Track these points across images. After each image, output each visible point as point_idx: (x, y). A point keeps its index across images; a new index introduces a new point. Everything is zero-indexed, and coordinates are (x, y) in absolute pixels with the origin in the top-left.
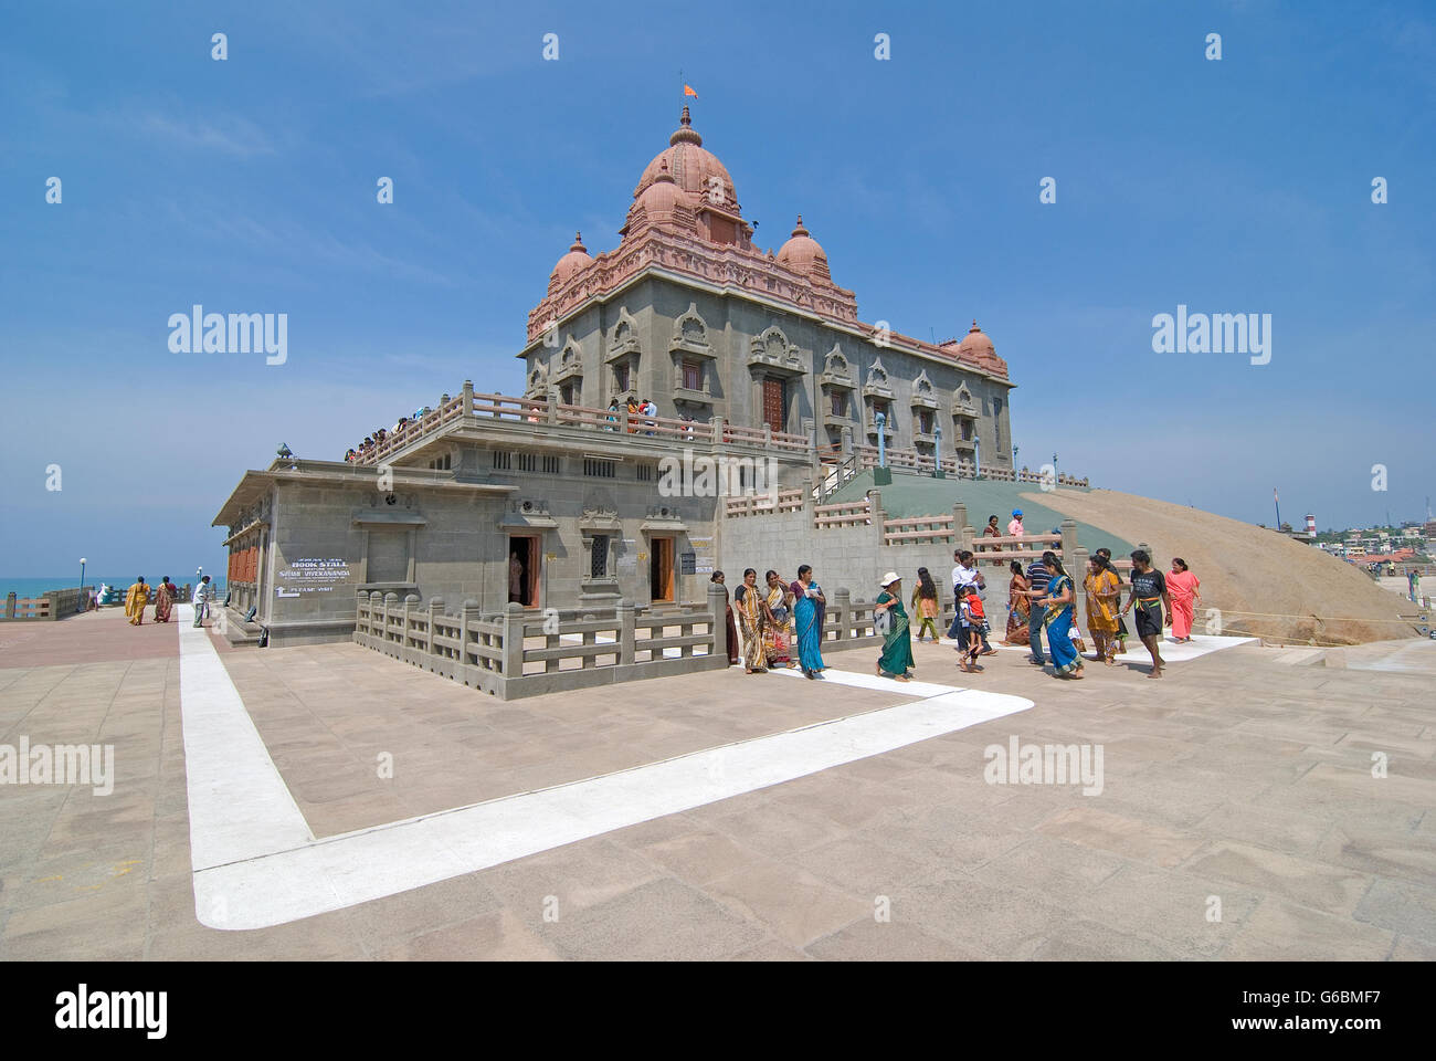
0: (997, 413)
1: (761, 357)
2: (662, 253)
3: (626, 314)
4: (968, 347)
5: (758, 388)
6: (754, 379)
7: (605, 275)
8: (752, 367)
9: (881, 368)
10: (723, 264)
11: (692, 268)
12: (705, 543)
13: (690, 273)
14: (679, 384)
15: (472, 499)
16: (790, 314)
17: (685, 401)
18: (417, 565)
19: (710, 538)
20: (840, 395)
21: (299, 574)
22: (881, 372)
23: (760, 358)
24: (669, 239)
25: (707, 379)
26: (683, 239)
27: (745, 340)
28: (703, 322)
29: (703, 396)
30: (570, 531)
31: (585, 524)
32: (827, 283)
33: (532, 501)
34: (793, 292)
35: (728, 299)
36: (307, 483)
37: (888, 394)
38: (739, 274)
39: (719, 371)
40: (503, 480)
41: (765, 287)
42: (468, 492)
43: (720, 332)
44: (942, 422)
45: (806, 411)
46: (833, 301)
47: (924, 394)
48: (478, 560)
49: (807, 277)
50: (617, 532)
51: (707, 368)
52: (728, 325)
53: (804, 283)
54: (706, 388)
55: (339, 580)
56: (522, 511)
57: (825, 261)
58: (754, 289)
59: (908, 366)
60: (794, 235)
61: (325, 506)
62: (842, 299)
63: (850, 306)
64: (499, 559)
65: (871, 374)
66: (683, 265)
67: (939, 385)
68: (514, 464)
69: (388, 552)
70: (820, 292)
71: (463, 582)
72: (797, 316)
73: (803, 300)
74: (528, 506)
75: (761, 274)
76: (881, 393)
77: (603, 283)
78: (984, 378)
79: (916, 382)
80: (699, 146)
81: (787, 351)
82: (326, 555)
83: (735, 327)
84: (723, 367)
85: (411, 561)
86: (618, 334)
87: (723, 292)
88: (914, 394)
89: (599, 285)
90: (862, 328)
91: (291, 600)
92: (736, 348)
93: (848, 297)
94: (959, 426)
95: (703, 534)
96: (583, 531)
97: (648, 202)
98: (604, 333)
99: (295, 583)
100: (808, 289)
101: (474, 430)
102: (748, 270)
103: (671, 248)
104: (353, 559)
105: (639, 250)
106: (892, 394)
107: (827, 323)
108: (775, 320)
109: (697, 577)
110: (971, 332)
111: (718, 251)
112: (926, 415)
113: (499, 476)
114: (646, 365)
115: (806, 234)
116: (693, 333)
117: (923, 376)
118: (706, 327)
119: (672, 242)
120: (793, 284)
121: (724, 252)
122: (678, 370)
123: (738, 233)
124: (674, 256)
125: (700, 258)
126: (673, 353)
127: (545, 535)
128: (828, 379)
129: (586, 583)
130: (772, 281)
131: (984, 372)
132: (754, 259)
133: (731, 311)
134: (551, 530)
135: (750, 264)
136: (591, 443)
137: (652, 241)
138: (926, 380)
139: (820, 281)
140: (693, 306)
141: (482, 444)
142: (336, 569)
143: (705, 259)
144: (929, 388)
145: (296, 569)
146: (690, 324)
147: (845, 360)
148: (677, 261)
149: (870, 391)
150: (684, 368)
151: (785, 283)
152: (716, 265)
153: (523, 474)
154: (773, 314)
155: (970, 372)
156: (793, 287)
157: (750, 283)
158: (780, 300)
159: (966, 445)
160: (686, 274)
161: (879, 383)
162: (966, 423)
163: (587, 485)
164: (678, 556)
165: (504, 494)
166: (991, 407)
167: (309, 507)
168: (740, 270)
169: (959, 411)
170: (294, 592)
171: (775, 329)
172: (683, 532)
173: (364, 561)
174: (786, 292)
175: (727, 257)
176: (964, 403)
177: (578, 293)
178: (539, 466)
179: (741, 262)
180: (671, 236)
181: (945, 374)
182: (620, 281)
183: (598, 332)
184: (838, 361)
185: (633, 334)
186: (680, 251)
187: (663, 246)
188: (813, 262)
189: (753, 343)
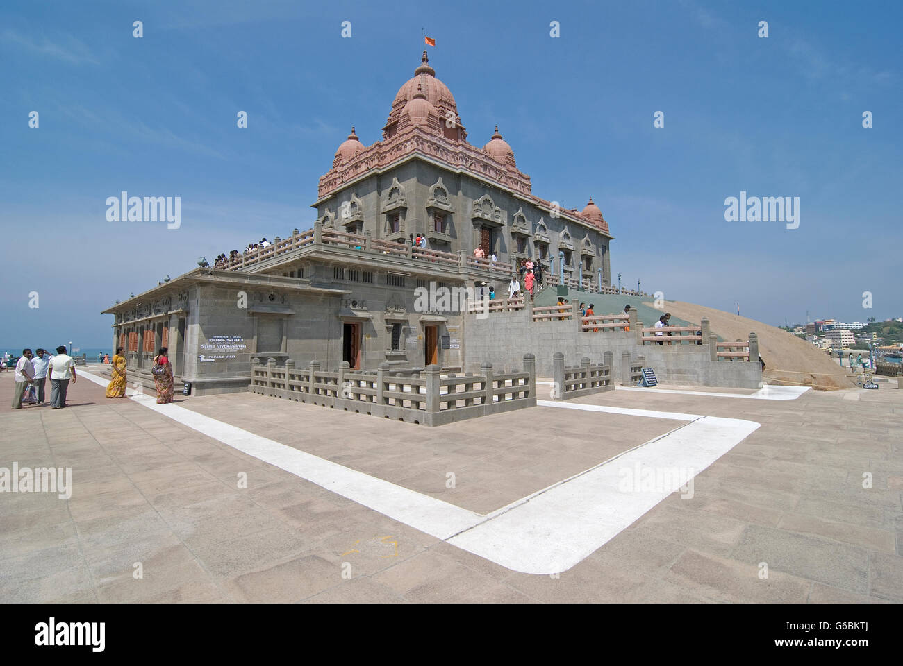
0: (603, 254)
1: (480, 214)
2: (422, 144)
3: (397, 182)
4: (588, 213)
5: (478, 233)
6: (475, 227)
7: (380, 156)
8: (474, 220)
9: (543, 224)
10: (457, 154)
11: (439, 155)
12: (455, 329)
13: (438, 158)
14: (432, 228)
15: (321, 298)
16: (496, 188)
17: (436, 239)
18: (288, 341)
19: (458, 327)
20: (522, 239)
21: (214, 346)
22: (543, 227)
23: (478, 214)
24: (426, 136)
25: (448, 226)
26: (435, 136)
27: (470, 203)
28: (446, 190)
29: (446, 237)
30: (379, 320)
31: (388, 316)
32: (515, 170)
33: (357, 301)
34: (497, 174)
35: (461, 175)
36: (219, 285)
37: (547, 240)
38: (467, 161)
39: (454, 221)
40: (340, 286)
41: (481, 170)
42: (318, 294)
43: (455, 196)
44: (575, 258)
45: (504, 249)
46: (518, 181)
47: (566, 241)
48: (325, 339)
49: (504, 165)
50: (406, 322)
51: (448, 219)
52: (460, 192)
53: (503, 168)
54: (447, 232)
55: (239, 351)
56: (351, 307)
57: (512, 155)
58: (475, 170)
59: (557, 223)
60: (493, 138)
61: (231, 301)
62: (523, 180)
63: (527, 185)
64: (337, 338)
65: (538, 227)
66: (434, 153)
67: (573, 236)
68: (346, 277)
69: (270, 332)
70: (510, 175)
71: (315, 353)
72: (499, 189)
73: (502, 180)
74: (354, 304)
75: (479, 161)
76: (544, 240)
77: (379, 161)
78: (597, 232)
79: (562, 234)
80: (434, 76)
81: (494, 210)
82: (231, 334)
83: (465, 194)
84: (456, 219)
85: (284, 338)
86: (391, 194)
87: (458, 172)
88: (561, 241)
89: (376, 162)
90: (534, 199)
91: (209, 364)
92: (465, 207)
93: (526, 179)
94: (584, 261)
95: (454, 324)
96: (387, 320)
97: (411, 111)
98: (380, 194)
99: (211, 353)
100: (505, 173)
101: (321, 253)
102: (472, 158)
103: (427, 141)
104: (248, 336)
105: (406, 141)
106: (550, 241)
107: (516, 195)
108: (487, 191)
109: (450, 350)
110: (589, 204)
111: (455, 145)
112: (567, 254)
113: (337, 283)
114: (411, 216)
115: (500, 138)
116: (441, 197)
117: (566, 230)
118: (447, 193)
119: (428, 138)
120: (497, 169)
121: (458, 146)
122: (431, 220)
123: (460, 135)
124: (429, 147)
125: (444, 149)
126: (428, 209)
127: (364, 323)
128: (516, 229)
129: (389, 354)
130: (485, 166)
131: (597, 229)
132: (476, 152)
133: (462, 184)
134: (368, 319)
135: (473, 155)
136: (391, 264)
137: (417, 136)
138: (568, 232)
139: (511, 168)
140: (440, 179)
141: (327, 262)
142: (237, 343)
143: (447, 150)
144: (569, 238)
145: (212, 343)
146: (439, 191)
147: (525, 218)
148: (431, 150)
149: (538, 238)
150: (435, 218)
151: (493, 168)
152: (453, 154)
153: (352, 283)
154: (486, 187)
155: (591, 229)
156: (497, 171)
157: (473, 167)
158: (490, 178)
159: (588, 273)
160: (435, 158)
161: (542, 233)
162: (588, 259)
163: (388, 291)
164: (440, 337)
165: (340, 295)
166: (600, 250)
167: (220, 301)
168: (467, 158)
169: (585, 252)
170: (211, 358)
171: (487, 196)
172: (443, 322)
173: (255, 338)
174: (493, 174)
175: (460, 149)
176: (587, 248)
177: (360, 166)
178: (361, 278)
179: (468, 153)
180: (427, 134)
181: (577, 229)
182: (391, 161)
183: (375, 193)
184: (521, 218)
185: (402, 195)
186: (433, 144)
187: (423, 140)
188: (506, 156)
189: (474, 205)
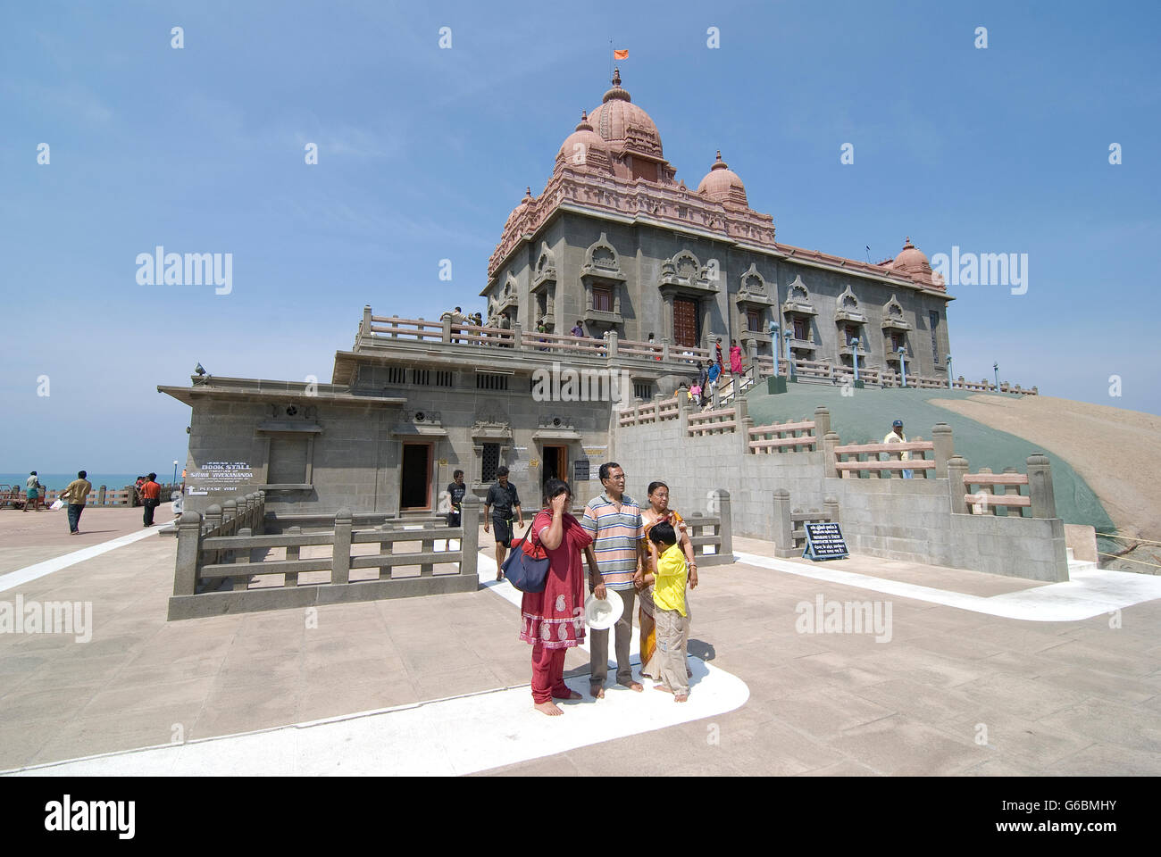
0: (934, 325)
1: (670, 279)
2: (574, 190)
3: (546, 248)
4: (902, 264)
5: (668, 308)
6: (665, 300)
7: (533, 216)
8: (663, 288)
9: (802, 285)
10: (635, 197)
11: (604, 202)
12: (598, 450)
13: (602, 206)
14: (589, 306)
15: (367, 410)
16: (701, 238)
17: (595, 321)
18: (314, 470)
19: (605, 447)
20: (757, 313)
21: (207, 475)
22: (802, 289)
23: (669, 279)
24: (581, 178)
25: (617, 301)
26: (596, 177)
27: (656, 265)
28: (613, 250)
29: (615, 317)
30: (462, 441)
31: (475, 432)
32: (742, 208)
33: (424, 412)
34: (705, 218)
35: (638, 227)
36: (216, 397)
37: (809, 310)
38: (649, 205)
39: (630, 293)
40: (398, 393)
41: (677, 215)
42: (364, 404)
43: (632, 258)
44: (871, 333)
45: (718, 328)
46: (748, 225)
47: (849, 308)
48: (372, 466)
49: (720, 204)
50: (509, 441)
51: (617, 290)
52: (639, 251)
53: (717, 209)
54: (617, 310)
55: (243, 481)
56: (415, 421)
57: (741, 189)
58: (665, 217)
59: (832, 283)
60: (713, 169)
61: (233, 416)
62: (758, 223)
63: (767, 229)
64: (392, 465)
65: (790, 291)
66: (595, 200)
67: (867, 300)
68: (409, 379)
69: (289, 458)
70: (735, 217)
71: (356, 485)
72: (709, 240)
73: (716, 225)
74: (420, 416)
75: (672, 204)
76: (801, 309)
77: (532, 224)
78: (917, 291)
79: (840, 298)
80: (628, 102)
81: (699, 272)
82: (232, 459)
83: (646, 253)
84: (635, 291)
85: (309, 467)
86: (541, 265)
87: (632, 222)
88: (839, 309)
89: (529, 225)
90: (780, 249)
91: (199, 498)
92: (647, 273)
93: (766, 220)
94: (889, 339)
95: (597, 443)
96: (474, 438)
97: (567, 149)
98: (533, 267)
99: (204, 483)
100: (721, 215)
101: (369, 348)
102: (660, 200)
103: (583, 186)
104: (255, 463)
105: (556, 191)
106: (814, 310)
107: (741, 245)
108: (687, 245)
109: (590, 483)
110: (904, 249)
111: (630, 186)
112: (852, 329)
113: (392, 389)
114: (560, 291)
115: (724, 167)
116: (604, 261)
117: (849, 292)
118: (616, 254)
119: (584, 181)
120: (705, 211)
121: (635, 186)
122: (588, 294)
123: (660, 173)
124: (586, 193)
125: (611, 193)
126: (584, 278)
127: (437, 443)
128: (743, 297)
129: (476, 487)
130: (683, 209)
131: (917, 286)
132: (666, 190)
133: (641, 237)
134: (443, 438)
135: (661, 195)
136: (484, 358)
137: (565, 180)
138: (851, 295)
139: (735, 207)
140: (603, 235)
141: (377, 361)
142: (240, 471)
143: (617, 193)
144: (855, 303)
145: (204, 471)
146: (600, 253)
147: (761, 278)
148: (589, 197)
149: (790, 307)
150: (594, 292)
151: (698, 210)
152: (628, 199)
153: (417, 387)
154: (684, 239)
155: (901, 287)
156: (706, 214)
157: (661, 212)
158: (695, 226)
159: (897, 357)
160: (598, 208)
161: (800, 299)
162: (898, 336)
163: (479, 398)
164: (570, 463)
165: (398, 406)
166: (927, 320)
167: (219, 417)
168: (650, 201)
169: (889, 324)
170: (203, 490)
171: (686, 252)
172: (576, 441)
173: (266, 466)
174: (698, 219)
175: (639, 190)
176: (895, 317)
177: (516, 235)
178: (433, 380)
179: (652, 194)
180: (584, 175)
181: (872, 288)
182: (543, 218)
183: (527, 268)
184: (753, 280)
185: (550, 265)
186: (591, 188)
187: (574, 183)
188: (730, 191)
189: (664, 267)
